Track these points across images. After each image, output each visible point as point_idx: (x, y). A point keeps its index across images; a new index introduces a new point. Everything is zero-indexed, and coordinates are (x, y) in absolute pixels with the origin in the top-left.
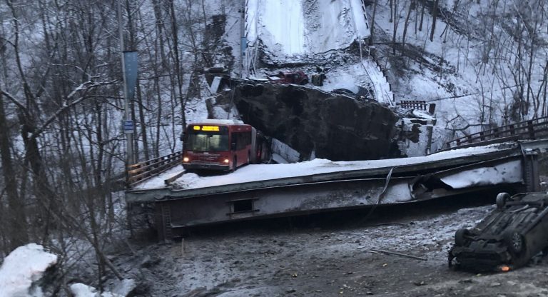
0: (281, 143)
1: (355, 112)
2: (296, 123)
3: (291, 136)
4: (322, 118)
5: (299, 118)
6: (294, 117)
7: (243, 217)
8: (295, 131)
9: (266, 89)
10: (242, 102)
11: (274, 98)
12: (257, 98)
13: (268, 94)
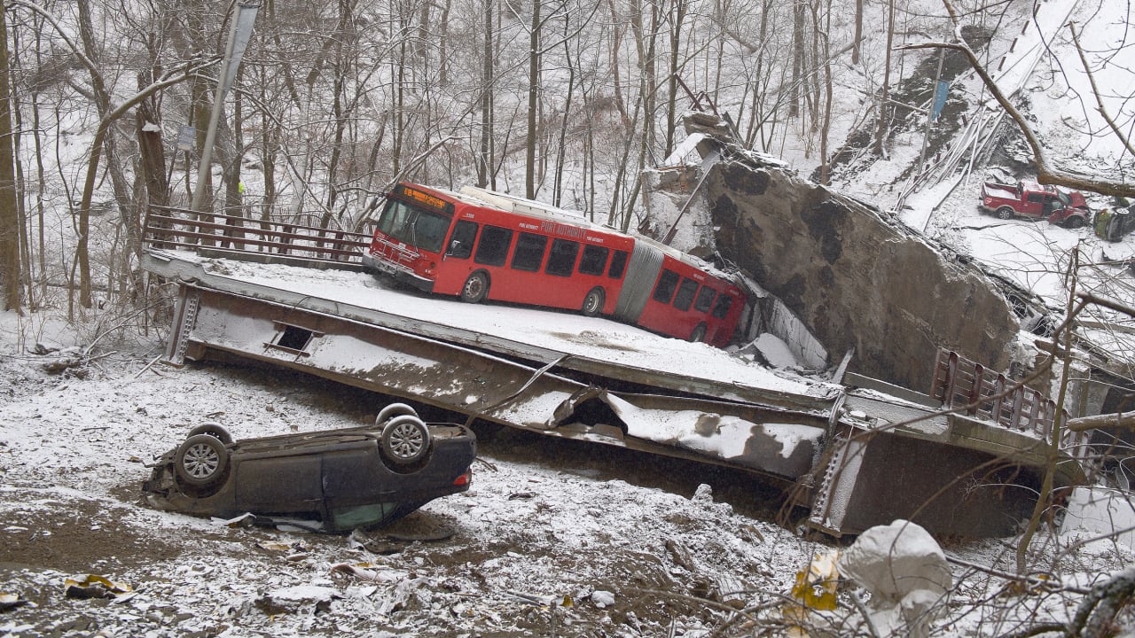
0: (791, 316)
1: (937, 288)
2: (825, 277)
3: (814, 307)
4: (875, 283)
5: (833, 268)
6: (824, 263)
7: (279, 357)
8: (823, 296)
9: (774, 184)
10: (724, 199)
11: (788, 209)
12: (753, 197)
13: (777, 196)
